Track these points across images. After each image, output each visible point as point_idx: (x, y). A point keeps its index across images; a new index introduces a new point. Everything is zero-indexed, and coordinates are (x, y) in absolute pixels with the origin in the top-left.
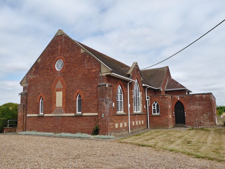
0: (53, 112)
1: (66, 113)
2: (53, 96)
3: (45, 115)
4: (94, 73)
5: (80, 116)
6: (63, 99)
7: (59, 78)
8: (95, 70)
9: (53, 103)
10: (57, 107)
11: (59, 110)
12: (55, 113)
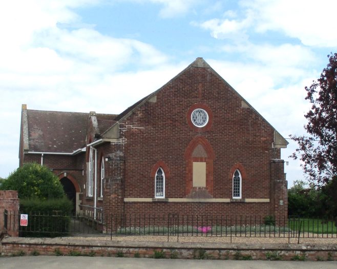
0: (187, 196)
1: (215, 197)
2: (187, 168)
3: (171, 200)
4: (264, 142)
5: (240, 202)
6: (206, 174)
7: (200, 139)
8: (265, 139)
9: (187, 180)
10: (196, 188)
11: (201, 193)
12: (192, 197)
